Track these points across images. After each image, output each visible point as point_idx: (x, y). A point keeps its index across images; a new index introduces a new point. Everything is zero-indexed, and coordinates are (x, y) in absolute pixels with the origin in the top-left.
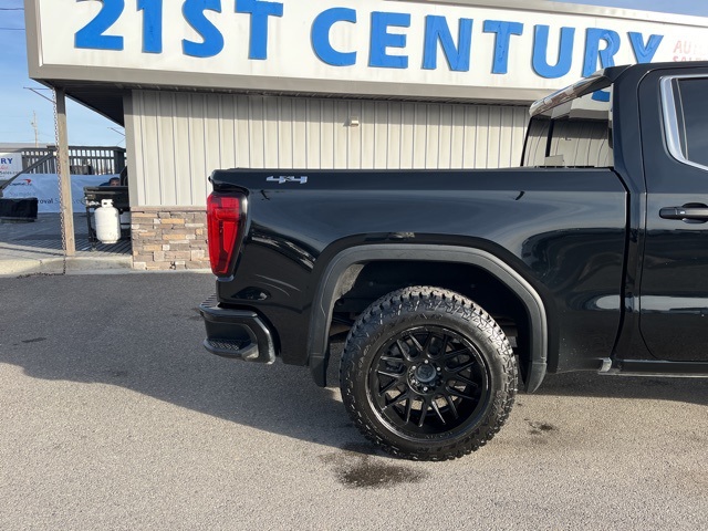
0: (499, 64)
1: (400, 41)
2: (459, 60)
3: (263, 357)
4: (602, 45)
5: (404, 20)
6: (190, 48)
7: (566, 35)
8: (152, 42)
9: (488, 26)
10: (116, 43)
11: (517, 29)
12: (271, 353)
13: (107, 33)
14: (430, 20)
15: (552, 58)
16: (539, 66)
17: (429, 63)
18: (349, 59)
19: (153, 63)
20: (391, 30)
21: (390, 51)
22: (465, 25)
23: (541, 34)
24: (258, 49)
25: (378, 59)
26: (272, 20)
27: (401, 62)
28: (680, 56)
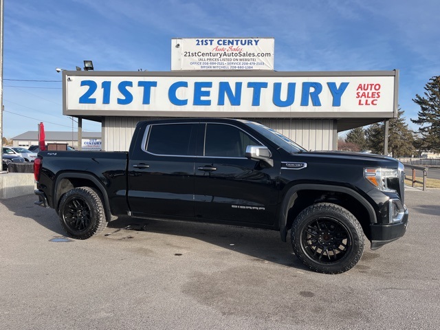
0: (256, 101)
1: (208, 94)
2: (236, 101)
3: (45, 206)
4: (312, 90)
5: (209, 85)
6: (120, 102)
7: (292, 87)
8: (106, 100)
9: (250, 85)
10: (93, 101)
11: (265, 85)
12: (47, 204)
13: (91, 97)
14: (221, 84)
15: (284, 97)
16: (277, 101)
17: (221, 102)
18: (184, 102)
19: (106, 108)
20: (203, 89)
21: (203, 98)
22: (239, 85)
23: (277, 87)
24: (146, 100)
25: (197, 102)
26: (152, 88)
27: (208, 103)
28: (361, 92)
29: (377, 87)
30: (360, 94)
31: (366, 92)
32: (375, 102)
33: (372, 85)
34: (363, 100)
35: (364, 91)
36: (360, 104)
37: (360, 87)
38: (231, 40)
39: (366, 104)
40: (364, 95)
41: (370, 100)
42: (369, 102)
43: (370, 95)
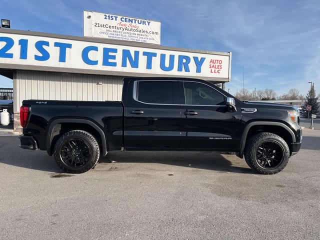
0: (149, 66)
1: (114, 57)
2: (135, 64)
3: (34, 148)
4: (184, 61)
5: (115, 51)
6: (37, 58)
7: (172, 57)
8: (24, 55)
9: (145, 54)
10: (11, 56)
11: (155, 55)
12: (37, 147)
13: (7, 52)
14: (124, 51)
15: (167, 65)
16: (162, 66)
17: (124, 65)
18: (96, 63)
19: (23, 62)
20: (110, 54)
21: (110, 61)
22: (137, 53)
23: (163, 57)
24: (62, 58)
25: (106, 63)
26: (67, 49)
27: (114, 64)
28: (212, 64)
29: (220, 62)
30: (212, 66)
31: (215, 65)
32: (219, 72)
33: (218, 60)
34: (213, 69)
35: (213, 64)
36: (211, 72)
37: (211, 61)
38: (131, 19)
39: (215, 72)
40: (213, 66)
41: (217, 70)
42: (216, 71)
43: (217, 67)
